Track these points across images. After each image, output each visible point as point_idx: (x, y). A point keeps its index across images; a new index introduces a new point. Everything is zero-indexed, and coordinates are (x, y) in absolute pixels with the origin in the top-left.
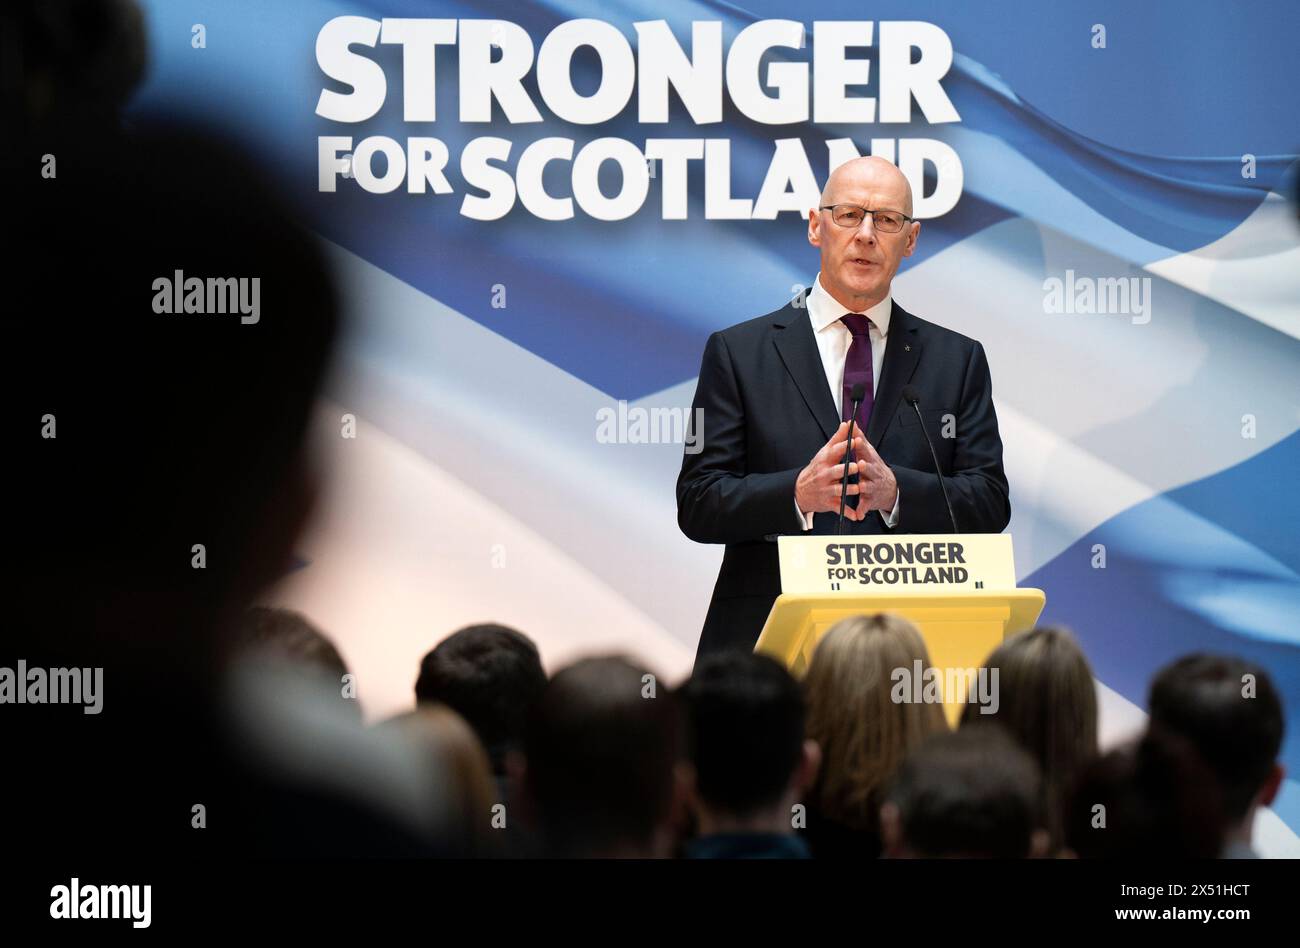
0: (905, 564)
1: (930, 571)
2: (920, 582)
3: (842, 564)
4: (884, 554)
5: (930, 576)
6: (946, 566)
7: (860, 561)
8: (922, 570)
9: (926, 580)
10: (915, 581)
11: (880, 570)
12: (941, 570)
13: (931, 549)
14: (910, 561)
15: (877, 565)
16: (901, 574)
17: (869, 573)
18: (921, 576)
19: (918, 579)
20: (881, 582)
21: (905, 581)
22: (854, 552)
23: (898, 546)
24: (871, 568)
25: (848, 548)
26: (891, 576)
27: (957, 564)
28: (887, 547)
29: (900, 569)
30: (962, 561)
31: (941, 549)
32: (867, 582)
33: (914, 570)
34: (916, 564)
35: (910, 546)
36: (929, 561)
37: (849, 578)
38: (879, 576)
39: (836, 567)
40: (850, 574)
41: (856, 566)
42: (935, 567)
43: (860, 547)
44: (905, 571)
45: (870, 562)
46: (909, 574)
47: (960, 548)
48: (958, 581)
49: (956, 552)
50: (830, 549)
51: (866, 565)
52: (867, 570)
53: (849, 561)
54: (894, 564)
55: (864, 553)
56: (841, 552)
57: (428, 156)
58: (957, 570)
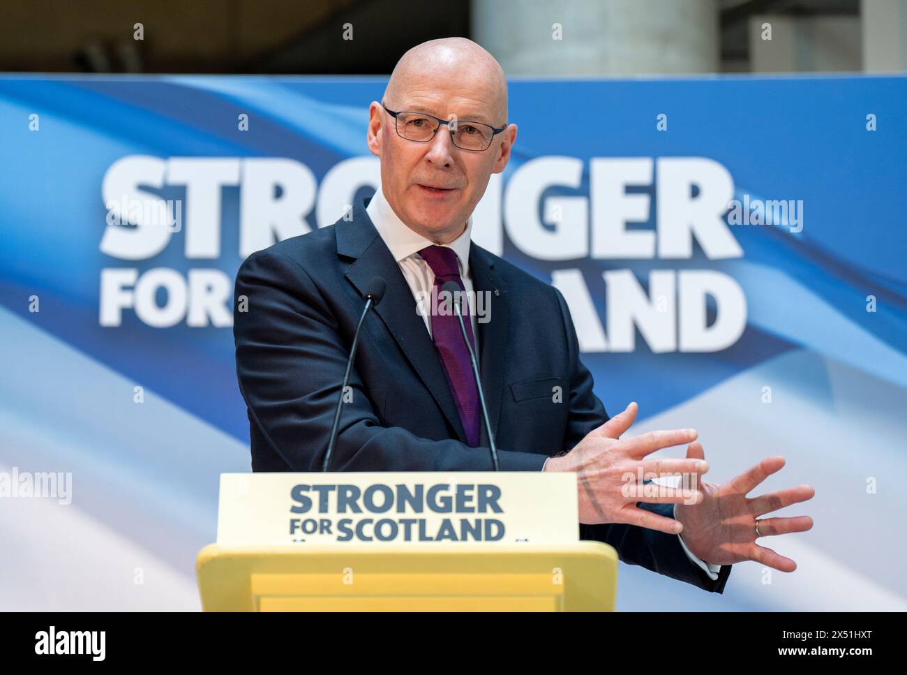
0: (409, 513)
1: (447, 524)
2: (430, 539)
3: (314, 513)
4: (379, 499)
5: (446, 530)
6: (472, 518)
7: (341, 509)
8: (434, 522)
9: (440, 537)
10: (423, 537)
11: (370, 521)
12: (465, 523)
13: (452, 492)
14: (418, 509)
15: (367, 514)
16: (401, 527)
17: (353, 527)
18: (432, 530)
19: (428, 534)
20: (370, 539)
21: (408, 537)
22: (333, 496)
23: (402, 489)
24: (357, 518)
25: (324, 490)
26: (386, 530)
27: (490, 514)
28: (385, 489)
29: (401, 521)
30: (497, 509)
31: (467, 493)
32: (349, 538)
33: (422, 523)
34: (427, 513)
35: (419, 488)
36: (447, 509)
37: (322, 532)
38: (368, 530)
39: (303, 517)
40: (324, 527)
41: (333, 516)
42: (455, 518)
43: (342, 489)
44: (408, 523)
45: (356, 510)
46: (415, 528)
47: (497, 492)
48: (489, 538)
49: (490, 497)
50: (296, 492)
51: (349, 514)
52: (350, 521)
53: (323, 508)
54: (392, 514)
55: (348, 498)
56: (314, 496)
57: (209, 289)
58: (489, 522)
